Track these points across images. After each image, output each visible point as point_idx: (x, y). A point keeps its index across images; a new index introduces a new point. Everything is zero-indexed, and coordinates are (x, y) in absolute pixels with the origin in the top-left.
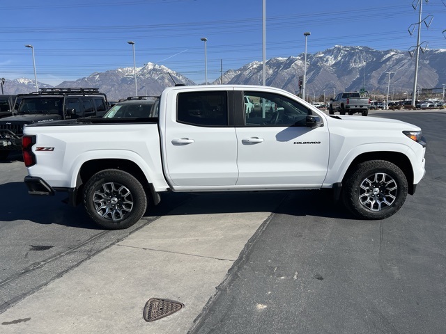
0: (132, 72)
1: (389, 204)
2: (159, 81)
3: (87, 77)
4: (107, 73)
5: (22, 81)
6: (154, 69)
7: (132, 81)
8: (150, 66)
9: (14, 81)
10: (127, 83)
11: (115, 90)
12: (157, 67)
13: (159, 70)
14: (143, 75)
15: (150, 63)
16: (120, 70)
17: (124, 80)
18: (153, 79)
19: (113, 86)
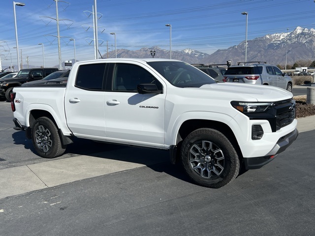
0: (280, 37)
1: (218, 174)
2: (306, 44)
3: (237, 45)
4: (256, 40)
5: (187, 51)
6: (302, 33)
7: (278, 46)
8: (299, 30)
9: (181, 52)
10: (273, 49)
11: (261, 56)
12: (306, 30)
13: (308, 34)
14: (290, 40)
15: (299, 28)
16: (268, 37)
17: (271, 46)
18: (300, 43)
19: (260, 52)
